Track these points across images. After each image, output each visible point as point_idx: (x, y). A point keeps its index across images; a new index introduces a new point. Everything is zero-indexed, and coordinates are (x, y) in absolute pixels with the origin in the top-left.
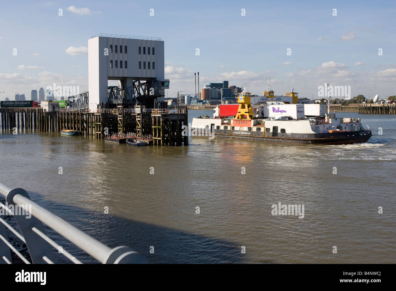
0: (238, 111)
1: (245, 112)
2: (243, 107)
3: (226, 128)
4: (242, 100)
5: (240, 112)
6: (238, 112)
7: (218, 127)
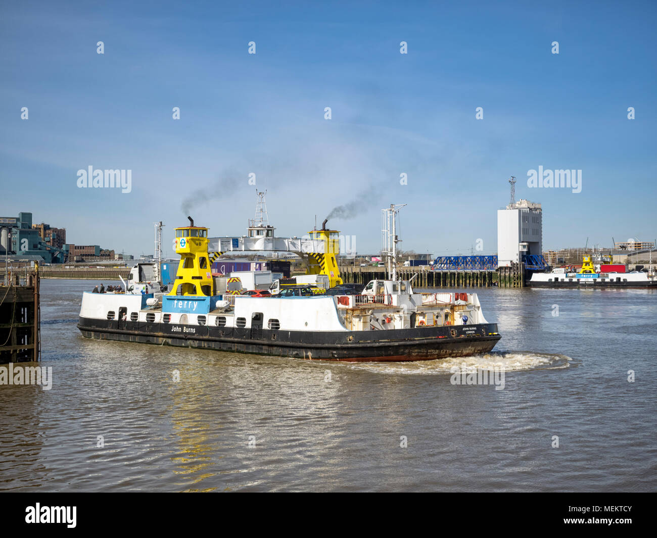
0: (178, 275)
1: (193, 278)
2: (189, 264)
3: (151, 316)
4: (185, 247)
5: (181, 278)
6: (176, 278)
7: (135, 315)
